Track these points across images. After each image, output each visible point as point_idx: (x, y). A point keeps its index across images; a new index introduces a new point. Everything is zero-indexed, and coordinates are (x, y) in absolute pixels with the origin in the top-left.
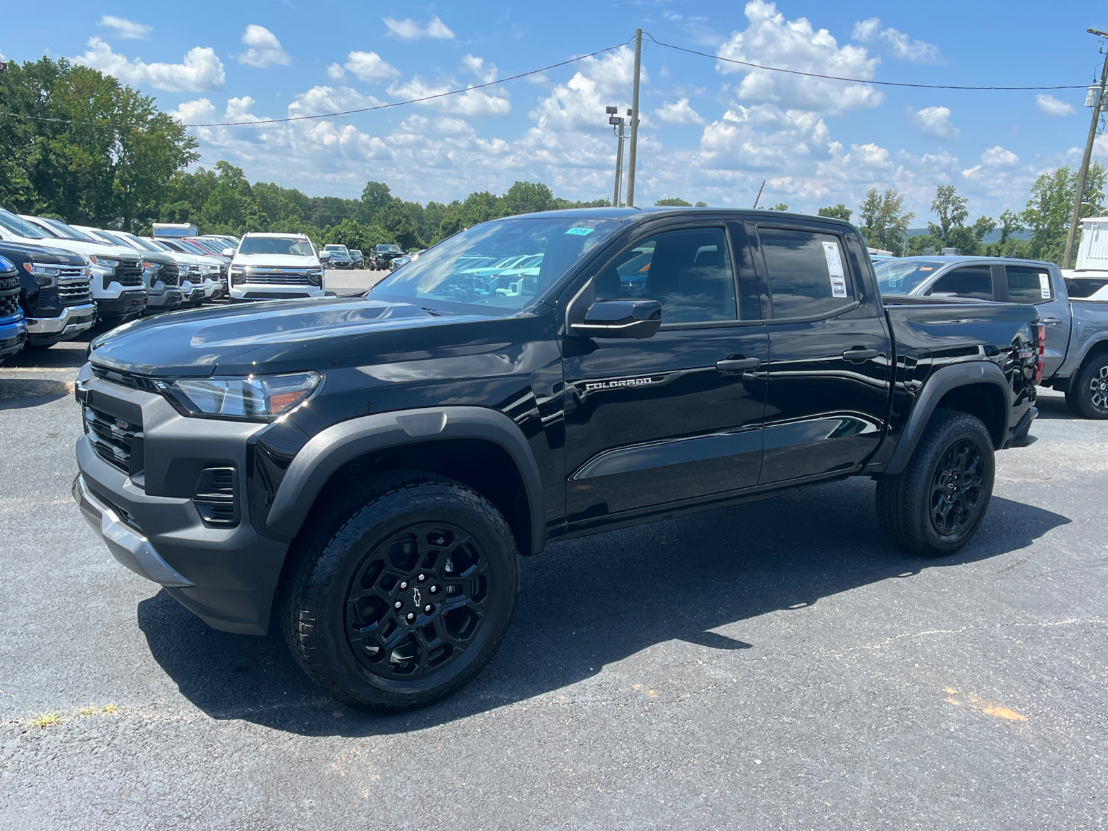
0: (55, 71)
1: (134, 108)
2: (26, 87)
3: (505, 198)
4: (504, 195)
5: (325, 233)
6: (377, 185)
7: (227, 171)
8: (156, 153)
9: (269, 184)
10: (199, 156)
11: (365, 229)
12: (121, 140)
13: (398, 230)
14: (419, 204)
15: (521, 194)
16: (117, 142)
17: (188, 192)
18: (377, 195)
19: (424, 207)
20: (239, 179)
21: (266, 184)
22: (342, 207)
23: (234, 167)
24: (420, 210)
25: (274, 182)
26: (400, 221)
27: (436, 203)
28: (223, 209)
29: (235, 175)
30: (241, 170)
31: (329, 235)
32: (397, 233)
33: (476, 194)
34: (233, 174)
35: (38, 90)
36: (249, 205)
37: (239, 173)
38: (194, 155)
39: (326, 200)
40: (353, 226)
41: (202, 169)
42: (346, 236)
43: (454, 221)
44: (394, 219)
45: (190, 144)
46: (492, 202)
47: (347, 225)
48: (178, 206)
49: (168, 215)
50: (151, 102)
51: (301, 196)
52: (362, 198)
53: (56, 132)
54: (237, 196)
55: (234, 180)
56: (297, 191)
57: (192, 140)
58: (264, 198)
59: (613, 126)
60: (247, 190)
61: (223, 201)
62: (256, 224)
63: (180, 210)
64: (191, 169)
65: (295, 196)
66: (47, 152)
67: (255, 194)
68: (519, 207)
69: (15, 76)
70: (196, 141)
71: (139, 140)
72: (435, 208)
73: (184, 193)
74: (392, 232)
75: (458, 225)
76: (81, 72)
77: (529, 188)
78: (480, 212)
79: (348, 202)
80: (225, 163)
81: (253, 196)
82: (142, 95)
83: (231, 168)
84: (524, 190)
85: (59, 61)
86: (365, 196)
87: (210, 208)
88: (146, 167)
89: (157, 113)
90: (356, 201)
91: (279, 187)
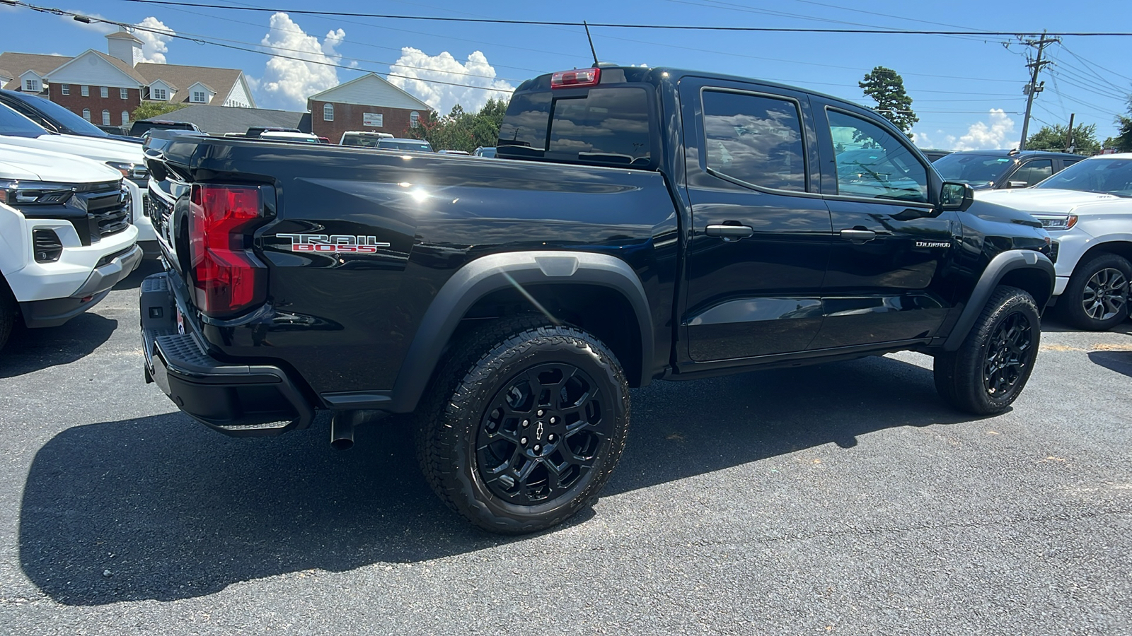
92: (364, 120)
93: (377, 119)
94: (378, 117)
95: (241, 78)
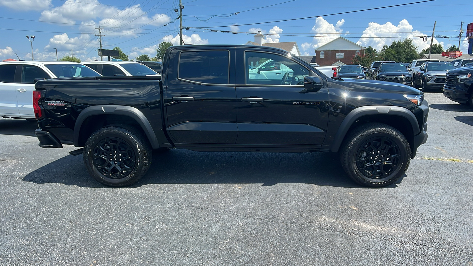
92: (336, 56)
93: (341, 55)
94: (342, 54)
95: (296, 45)
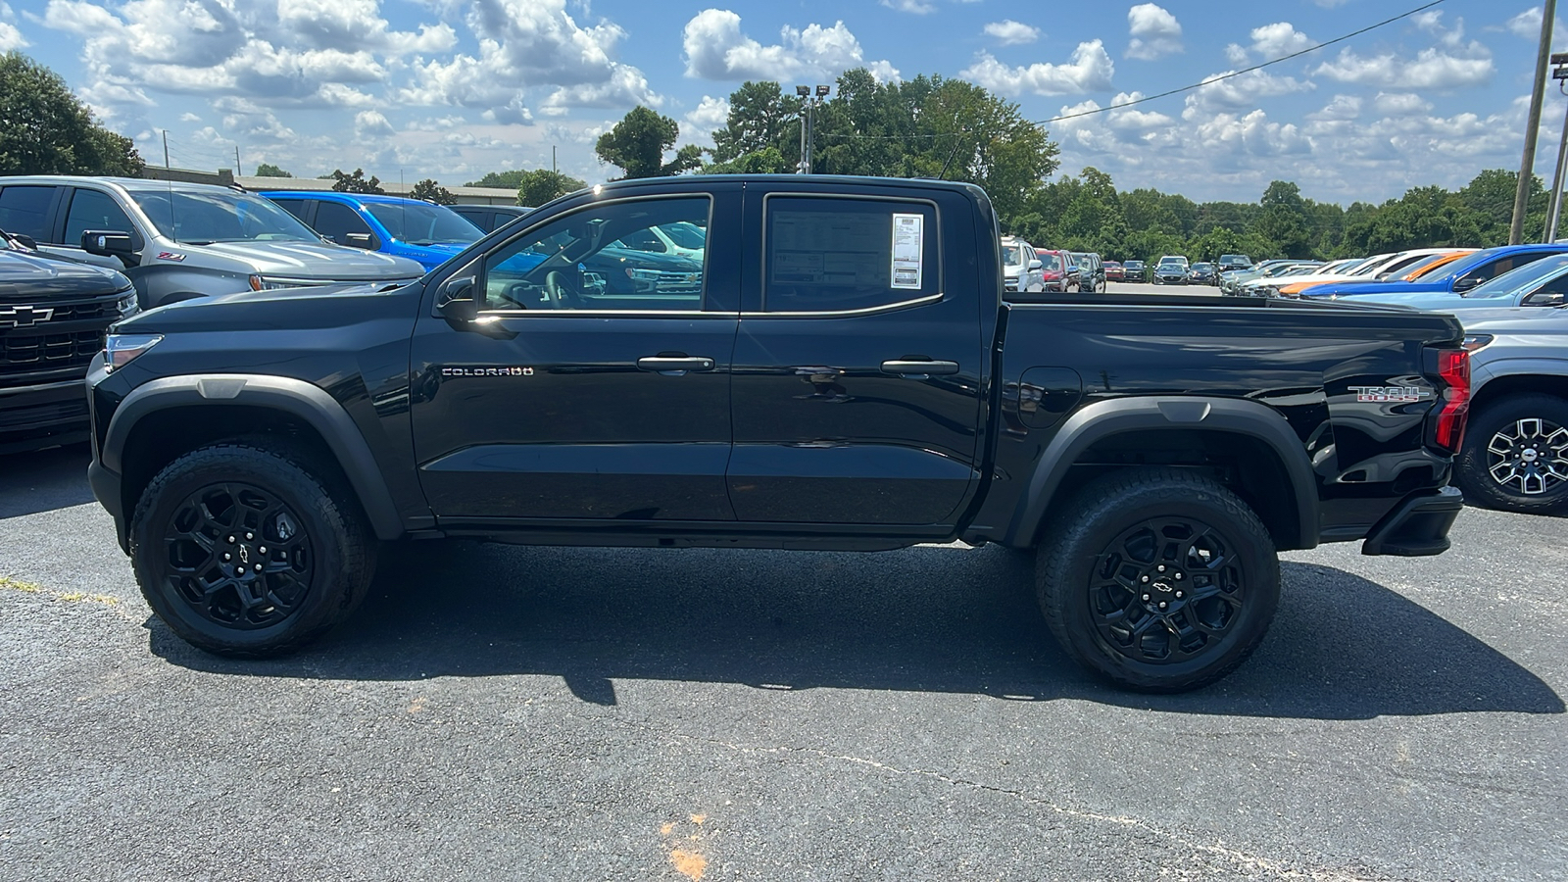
0: (928, 88)
1: (996, 118)
2: (900, 107)
3: (1464, 193)
4: (1462, 189)
5: (1192, 244)
6: (1283, 185)
7: (1093, 178)
8: (1015, 163)
9: (1149, 191)
10: (1059, 163)
11: (1242, 239)
12: (981, 153)
13: (1286, 238)
14: (1339, 206)
15: (1489, 186)
16: (976, 155)
17: (1042, 203)
18: (1283, 196)
19: (1345, 210)
20: (1106, 186)
21: (1146, 191)
22: (1234, 213)
23: (1102, 173)
24: (1339, 213)
25: (1155, 187)
26: (1289, 227)
27: (1362, 203)
28: (1082, 221)
29: (1101, 182)
30: (1108, 177)
31: (1195, 246)
32: (1284, 241)
33: (1416, 189)
34: (1099, 181)
35: (912, 108)
36: (1111, 214)
37: (1106, 179)
38: (1053, 162)
39: (1215, 206)
40: (1226, 235)
41: (1066, 177)
42: (1215, 247)
43: (1366, 225)
44: (1282, 225)
45: (1050, 152)
46: (1440, 199)
47: (1218, 234)
48: (1028, 219)
49: (1018, 228)
50: (1015, 110)
51: (1185, 201)
52: (1262, 201)
53: (922, 148)
54: (1099, 205)
55: (1100, 188)
56: (1181, 197)
57: (1053, 147)
58: (1132, 206)
59: (1560, 80)
60: (1113, 198)
61: (1082, 211)
62: (1110, 235)
63: (1030, 223)
64: (1054, 178)
65: (1178, 203)
66: (911, 169)
67: (1122, 202)
68: (1484, 204)
69: (893, 97)
70: (1057, 147)
71: (998, 151)
72: (1360, 209)
73: (1038, 204)
74: (1278, 241)
75: (1372, 230)
76: (952, 85)
77: (1505, 178)
78: (1406, 213)
79: (1244, 207)
80: (1092, 170)
81: (1119, 204)
82: (1006, 104)
83: (1098, 175)
84: (1494, 181)
85: (933, 78)
86: (1266, 198)
87: (1068, 219)
88: (1002, 178)
89: (1018, 121)
90: (1254, 205)
91: (1161, 193)
